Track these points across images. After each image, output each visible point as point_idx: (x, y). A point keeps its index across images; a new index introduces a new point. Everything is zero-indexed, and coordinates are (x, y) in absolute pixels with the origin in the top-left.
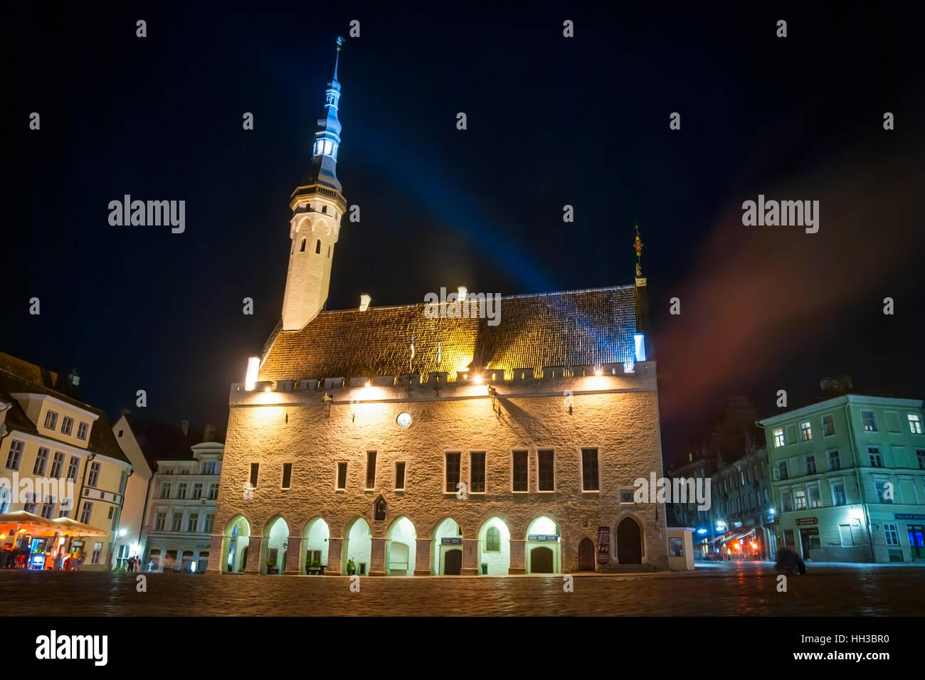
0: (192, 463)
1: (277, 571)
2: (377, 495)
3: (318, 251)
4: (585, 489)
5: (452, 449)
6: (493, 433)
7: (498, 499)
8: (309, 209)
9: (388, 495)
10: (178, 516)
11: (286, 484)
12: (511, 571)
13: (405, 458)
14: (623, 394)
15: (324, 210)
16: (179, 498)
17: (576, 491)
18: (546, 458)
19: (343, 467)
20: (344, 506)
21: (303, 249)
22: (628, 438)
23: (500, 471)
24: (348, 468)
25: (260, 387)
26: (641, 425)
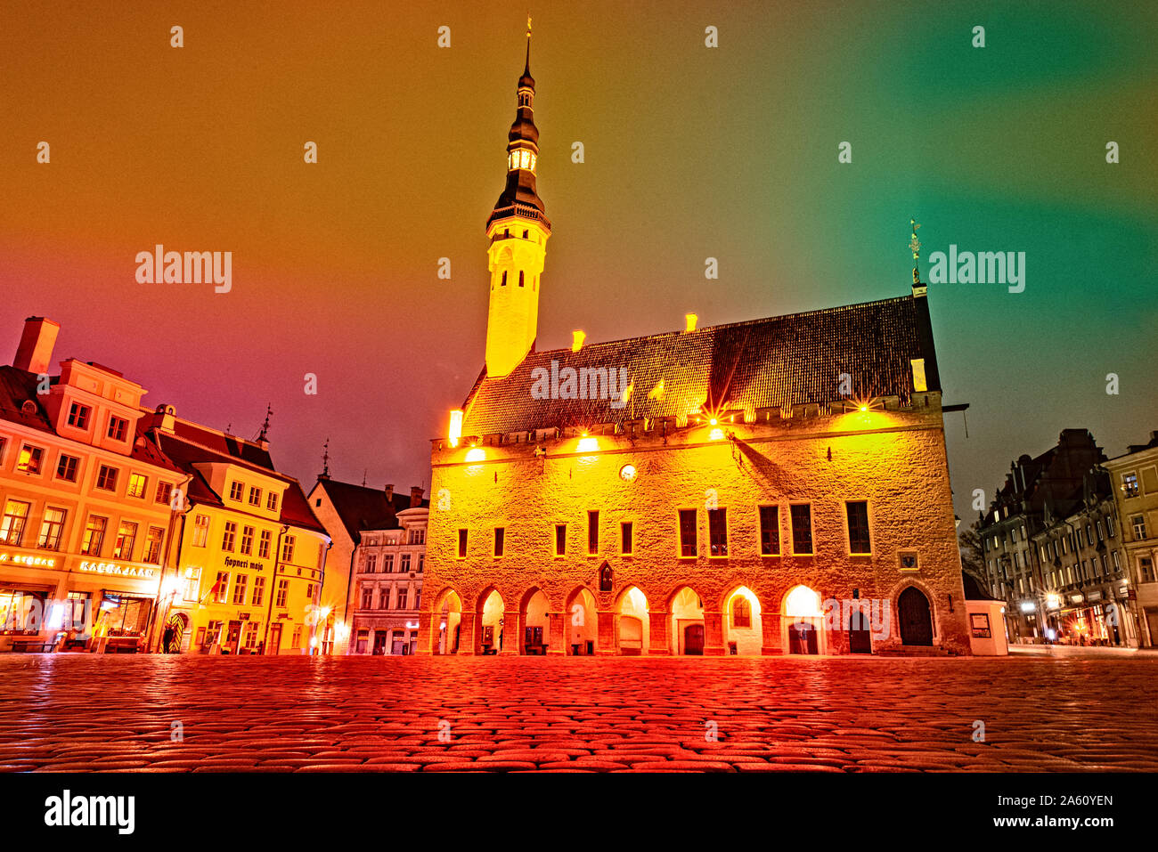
0: (398, 532)
1: (495, 652)
2: (601, 561)
3: (521, 284)
4: (852, 552)
5: (686, 506)
6: (734, 485)
7: (743, 563)
8: (507, 235)
9: (614, 561)
10: (385, 592)
11: (499, 551)
12: (764, 651)
13: (631, 517)
14: (898, 434)
15: (525, 235)
16: (385, 572)
17: (840, 554)
18: (801, 514)
19: (561, 530)
20: (565, 575)
21: (504, 283)
22: (906, 488)
23: (745, 531)
24: (567, 531)
25: (465, 442)
26: (923, 472)
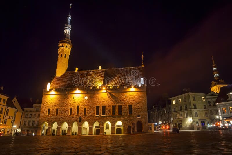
0: (33, 109)
1: (55, 135)
2: (79, 116)
3: (65, 57)
4: (129, 114)
5: (97, 105)
6: (107, 101)
7: (108, 117)
8: (63, 46)
9: (82, 116)
11: (57, 113)
13: (86, 107)
14: (138, 92)
16: (30, 117)
17: (127, 115)
18: (120, 107)
19: (71, 109)
20: (71, 119)
21: (61, 56)
22: (139, 102)
23: (109, 110)
25: (50, 90)
26: (142, 99)
